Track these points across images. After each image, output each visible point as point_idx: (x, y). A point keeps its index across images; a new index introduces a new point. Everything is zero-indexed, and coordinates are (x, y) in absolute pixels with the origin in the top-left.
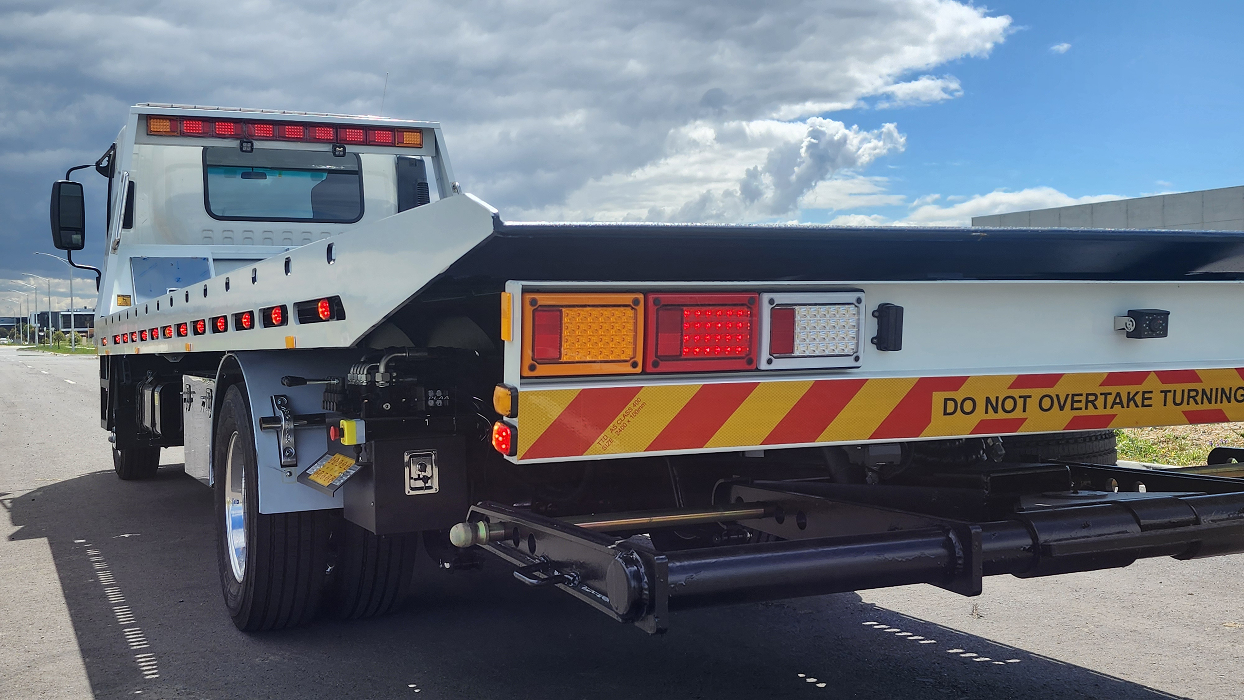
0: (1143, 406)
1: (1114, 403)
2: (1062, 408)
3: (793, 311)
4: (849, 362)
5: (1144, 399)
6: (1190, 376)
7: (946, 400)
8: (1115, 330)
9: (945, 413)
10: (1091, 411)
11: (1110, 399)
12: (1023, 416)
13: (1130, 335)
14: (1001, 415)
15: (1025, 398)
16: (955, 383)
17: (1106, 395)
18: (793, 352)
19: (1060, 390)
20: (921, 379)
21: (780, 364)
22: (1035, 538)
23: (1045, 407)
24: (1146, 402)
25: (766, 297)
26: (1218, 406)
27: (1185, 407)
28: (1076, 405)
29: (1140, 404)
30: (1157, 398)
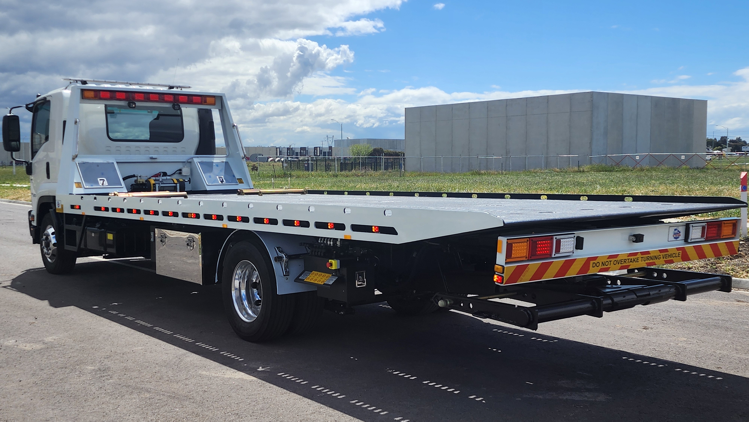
0: (637, 262)
1: (631, 261)
2: (618, 264)
3: (560, 240)
4: (571, 254)
5: (637, 260)
6: (648, 253)
7: (594, 263)
8: (629, 240)
9: (593, 267)
10: (625, 264)
11: (630, 260)
12: (610, 266)
13: (633, 242)
14: (605, 267)
15: (610, 261)
16: (595, 258)
17: (628, 259)
18: (560, 252)
19: (618, 259)
20: (588, 258)
21: (557, 255)
22: (613, 300)
23: (615, 263)
24: (638, 261)
25: (555, 237)
26: (653, 261)
27: (646, 262)
28: (622, 263)
29: (636, 261)
30: (640, 259)
